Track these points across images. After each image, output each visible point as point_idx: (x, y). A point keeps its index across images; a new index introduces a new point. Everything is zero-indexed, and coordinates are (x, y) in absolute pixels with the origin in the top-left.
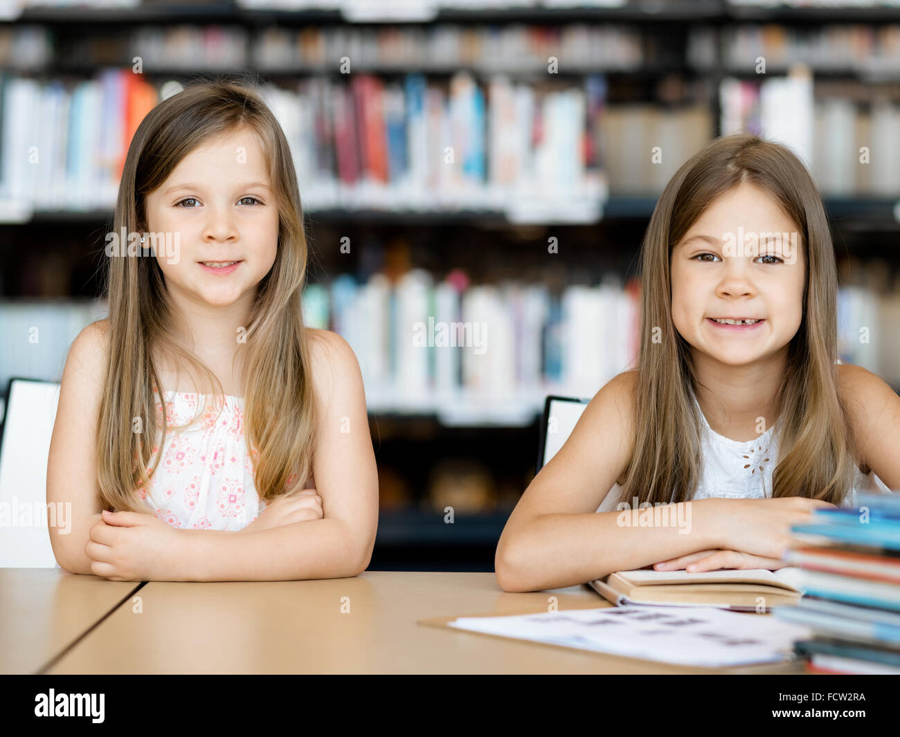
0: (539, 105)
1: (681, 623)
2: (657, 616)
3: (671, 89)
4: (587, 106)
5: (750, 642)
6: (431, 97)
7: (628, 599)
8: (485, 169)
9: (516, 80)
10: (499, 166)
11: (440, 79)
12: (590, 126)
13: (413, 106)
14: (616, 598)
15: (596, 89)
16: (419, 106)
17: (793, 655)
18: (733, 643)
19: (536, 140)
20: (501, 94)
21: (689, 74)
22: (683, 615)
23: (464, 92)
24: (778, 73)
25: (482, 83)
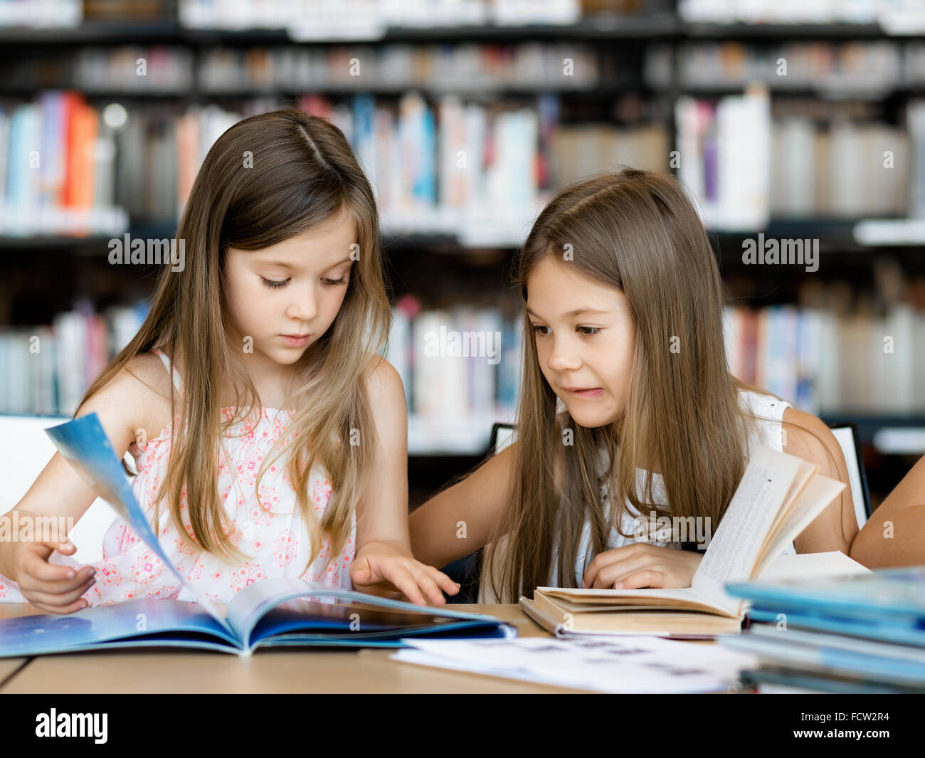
0: (490, 126)
1: (626, 652)
2: (603, 644)
3: (629, 108)
4: (540, 126)
5: (696, 672)
6: (380, 118)
7: (566, 628)
8: (436, 192)
9: (468, 100)
10: (450, 189)
11: (389, 100)
12: (542, 146)
13: (361, 127)
14: (554, 628)
15: (548, 108)
16: (368, 128)
17: (739, 684)
18: (679, 673)
19: (487, 162)
20: (451, 114)
21: (647, 93)
22: (629, 643)
23: (414, 112)
24: (737, 92)
25: (432, 102)
